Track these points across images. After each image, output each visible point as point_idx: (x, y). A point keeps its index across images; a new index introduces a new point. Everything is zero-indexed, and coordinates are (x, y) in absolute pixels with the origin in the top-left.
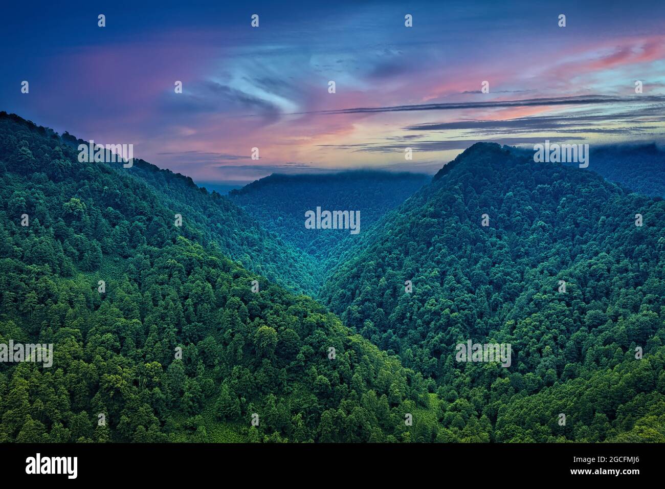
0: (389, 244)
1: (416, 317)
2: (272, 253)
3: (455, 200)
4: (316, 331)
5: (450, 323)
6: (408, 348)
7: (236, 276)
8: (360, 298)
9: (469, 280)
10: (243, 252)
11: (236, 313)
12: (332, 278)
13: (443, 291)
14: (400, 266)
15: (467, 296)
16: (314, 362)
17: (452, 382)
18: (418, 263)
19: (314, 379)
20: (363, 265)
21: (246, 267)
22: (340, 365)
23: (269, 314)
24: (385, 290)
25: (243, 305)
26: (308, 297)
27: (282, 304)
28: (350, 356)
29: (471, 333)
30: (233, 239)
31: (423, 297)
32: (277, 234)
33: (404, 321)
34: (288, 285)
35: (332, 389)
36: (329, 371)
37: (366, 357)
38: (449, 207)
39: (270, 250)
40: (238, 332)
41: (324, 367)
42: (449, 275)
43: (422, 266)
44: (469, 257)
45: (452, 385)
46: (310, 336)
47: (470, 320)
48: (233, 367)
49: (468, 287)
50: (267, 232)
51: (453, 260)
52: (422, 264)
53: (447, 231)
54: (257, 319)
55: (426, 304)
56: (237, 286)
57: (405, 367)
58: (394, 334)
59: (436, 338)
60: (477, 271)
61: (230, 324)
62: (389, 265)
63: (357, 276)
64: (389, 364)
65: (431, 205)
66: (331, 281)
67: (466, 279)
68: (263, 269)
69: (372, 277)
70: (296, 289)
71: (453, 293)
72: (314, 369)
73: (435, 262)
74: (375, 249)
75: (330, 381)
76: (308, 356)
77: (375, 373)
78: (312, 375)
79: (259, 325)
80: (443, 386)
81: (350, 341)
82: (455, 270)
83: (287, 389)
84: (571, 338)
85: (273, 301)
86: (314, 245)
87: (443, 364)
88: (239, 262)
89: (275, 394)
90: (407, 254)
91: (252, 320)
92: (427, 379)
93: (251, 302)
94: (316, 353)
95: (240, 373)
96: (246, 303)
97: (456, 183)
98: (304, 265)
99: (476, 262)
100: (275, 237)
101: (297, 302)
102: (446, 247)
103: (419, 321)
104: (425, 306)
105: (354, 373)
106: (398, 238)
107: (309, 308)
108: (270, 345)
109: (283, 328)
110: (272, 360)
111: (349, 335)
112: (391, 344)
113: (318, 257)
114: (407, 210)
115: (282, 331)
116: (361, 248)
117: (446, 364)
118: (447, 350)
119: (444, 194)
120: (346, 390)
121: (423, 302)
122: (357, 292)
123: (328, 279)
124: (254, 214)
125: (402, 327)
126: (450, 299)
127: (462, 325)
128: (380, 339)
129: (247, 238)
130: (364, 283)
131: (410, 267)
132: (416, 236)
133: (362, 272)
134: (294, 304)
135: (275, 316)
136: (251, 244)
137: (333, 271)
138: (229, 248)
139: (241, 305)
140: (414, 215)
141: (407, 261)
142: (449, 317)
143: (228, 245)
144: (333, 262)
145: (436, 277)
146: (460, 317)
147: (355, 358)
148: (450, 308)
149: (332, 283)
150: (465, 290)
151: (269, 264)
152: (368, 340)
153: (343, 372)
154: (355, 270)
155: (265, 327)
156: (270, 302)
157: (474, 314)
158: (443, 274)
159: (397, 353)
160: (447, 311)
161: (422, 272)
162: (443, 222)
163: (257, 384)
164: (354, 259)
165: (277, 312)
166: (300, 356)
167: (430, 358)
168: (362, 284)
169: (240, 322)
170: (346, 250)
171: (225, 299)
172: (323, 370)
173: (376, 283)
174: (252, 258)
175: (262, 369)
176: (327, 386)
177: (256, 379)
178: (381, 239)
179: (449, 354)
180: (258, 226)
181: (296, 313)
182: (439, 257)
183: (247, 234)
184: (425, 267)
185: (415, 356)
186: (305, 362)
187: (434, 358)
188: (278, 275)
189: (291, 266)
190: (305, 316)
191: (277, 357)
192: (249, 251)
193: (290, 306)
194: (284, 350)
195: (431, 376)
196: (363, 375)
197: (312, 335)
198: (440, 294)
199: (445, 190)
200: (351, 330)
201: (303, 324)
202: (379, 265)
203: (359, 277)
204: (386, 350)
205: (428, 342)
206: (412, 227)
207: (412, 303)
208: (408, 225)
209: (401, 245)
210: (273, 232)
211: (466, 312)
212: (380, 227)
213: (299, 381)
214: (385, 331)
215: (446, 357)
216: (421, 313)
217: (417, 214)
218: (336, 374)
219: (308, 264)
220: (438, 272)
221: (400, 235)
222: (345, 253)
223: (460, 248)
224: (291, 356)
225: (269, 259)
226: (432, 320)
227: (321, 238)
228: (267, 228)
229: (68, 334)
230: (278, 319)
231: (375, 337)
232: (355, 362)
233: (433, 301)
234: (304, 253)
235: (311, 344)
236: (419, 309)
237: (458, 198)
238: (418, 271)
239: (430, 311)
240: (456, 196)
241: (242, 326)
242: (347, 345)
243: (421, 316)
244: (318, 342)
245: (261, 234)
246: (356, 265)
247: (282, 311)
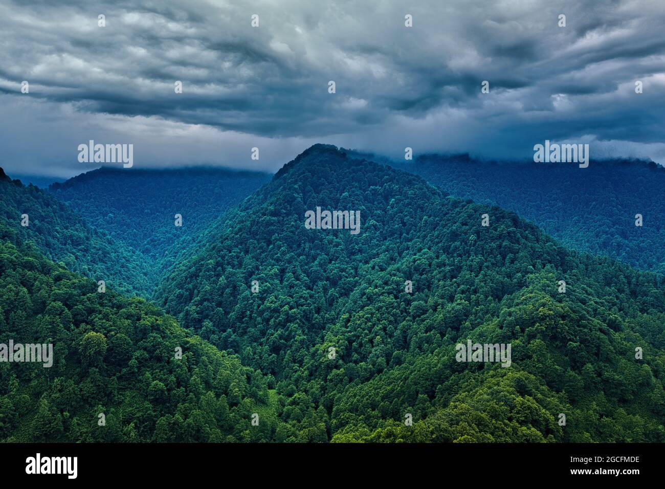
0: (228, 242)
1: (255, 315)
2: (100, 252)
3: (295, 198)
4: (151, 334)
5: (289, 319)
6: (248, 347)
7: (58, 279)
8: (198, 298)
9: (308, 276)
10: (65, 252)
11: (58, 319)
12: (168, 278)
13: (282, 288)
14: (240, 265)
15: (306, 292)
16: (148, 367)
17: (291, 377)
18: (258, 261)
19: (148, 385)
20: (201, 264)
21: (70, 269)
22: (177, 368)
23: (97, 319)
24: (224, 288)
25: (67, 310)
26: (141, 299)
27: (113, 307)
28: (188, 358)
29: (308, 328)
30: (54, 237)
31: (263, 294)
32: (107, 232)
33: (244, 320)
34: (120, 287)
35: (169, 394)
36: (164, 375)
37: (204, 358)
38: (288, 206)
39: (98, 250)
40: (60, 340)
41: (160, 372)
42: (289, 272)
43: (262, 265)
44: (307, 255)
45: (290, 380)
46: (144, 340)
47: (308, 316)
48: (54, 379)
49: (306, 284)
50: (95, 230)
51: (292, 257)
52: (262, 262)
53: (287, 229)
54: (83, 325)
55: (266, 302)
56: (59, 290)
57: (244, 365)
58: (234, 333)
59: (275, 335)
60: (315, 268)
61: (51, 332)
62: (228, 264)
63: (195, 276)
64: (228, 363)
65: (271, 204)
66: (168, 281)
67: (304, 276)
68: (89, 270)
69: (210, 276)
70: (128, 291)
71: (292, 290)
72: (148, 374)
73: (275, 260)
74: (214, 248)
75: (166, 386)
76: (142, 361)
77: (214, 374)
78: (145, 382)
79: (86, 331)
80: (282, 382)
81: (188, 342)
82: (294, 267)
83: (118, 398)
84: (399, 327)
85: (102, 305)
86: (148, 243)
87: (282, 360)
88: (62, 264)
89: (103, 405)
90: (247, 252)
91: (77, 326)
92: (267, 376)
93: (76, 307)
94: (151, 358)
95: (61, 385)
96: (70, 308)
97: (295, 182)
98: (137, 265)
99: (314, 259)
100: (104, 235)
101: (130, 304)
102: (286, 245)
103: (259, 319)
104: (265, 304)
105: (191, 376)
106: (238, 236)
107: (143, 310)
108: (98, 353)
109: (113, 333)
110: (100, 369)
111: (187, 337)
112: (230, 343)
113: (154, 256)
114: (247, 208)
115: (112, 336)
116: (200, 248)
117: (285, 360)
118: (286, 346)
119: (284, 193)
120: (183, 394)
121: (263, 299)
122: (196, 291)
123: (164, 279)
124: (79, 211)
125: (242, 325)
126: (290, 296)
127: (300, 320)
128: (219, 339)
129: (71, 236)
130: (203, 283)
131: (250, 265)
132: (257, 234)
133: (201, 271)
134: (127, 307)
135: (104, 321)
136: (76, 243)
137: (169, 271)
138: (50, 248)
139: (63, 311)
140: (254, 213)
141: (248, 259)
142: (288, 313)
143: (48, 245)
144: (169, 261)
145: (276, 275)
146: (299, 313)
147: (193, 360)
148: (289, 305)
149: (168, 283)
150: (304, 286)
151: (97, 264)
152: (206, 340)
153: (180, 375)
154: (193, 269)
155: (92, 334)
156: (98, 306)
157: (312, 309)
158: (283, 271)
159: (236, 352)
160: (286, 307)
161: (262, 269)
162: (283, 220)
163: (83, 395)
164: (192, 258)
165: (106, 317)
166: (133, 362)
167: (270, 355)
168: (201, 284)
169: (63, 329)
170: (184, 248)
171: (44, 304)
172: (159, 375)
173: (215, 282)
174: (77, 258)
175: (89, 379)
176: (162, 391)
177: (81, 390)
178: (221, 237)
179: (288, 350)
180: (84, 225)
181: (128, 317)
182: (279, 255)
183: (71, 231)
184: (264, 265)
185: (255, 353)
186: (139, 368)
187: (273, 355)
188: (108, 276)
189: (122, 266)
190: (139, 319)
191: (106, 366)
192: (74, 250)
193: (121, 309)
194: (115, 357)
195: (270, 373)
196: (201, 377)
197: (146, 338)
198: (280, 291)
199: (284, 189)
200: (189, 332)
201: (136, 328)
202: (218, 264)
203: (198, 276)
204: (226, 350)
205: (268, 339)
206: (252, 225)
207: (251, 301)
208: (248, 223)
209: (241, 244)
210: (102, 230)
211: (305, 307)
212: (220, 225)
213: (131, 389)
214: (224, 331)
215: (285, 353)
216: (260, 311)
217: (258, 213)
218: (173, 378)
219: (142, 264)
220: (278, 269)
221: (240, 233)
222: (183, 252)
223: (299, 246)
224: (123, 362)
225: (97, 259)
226: (271, 317)
227: (156, 237)
228: (96, 225)
230: (108, 324)
231: (214, 337)
232: (193, 364)
233: (272, 298)
234: (137, 252)
235: (145, 349)
236: (259, 307)
237: (297, 197)
238: (258, 269)
239: (270, 308)
240: (296, 195)
241: (65, 334)
242: (185, 348)
243: (261, 313)
244: (153, 346)
245: (88, 232)
246: (195, 264)
247: (113, 315)
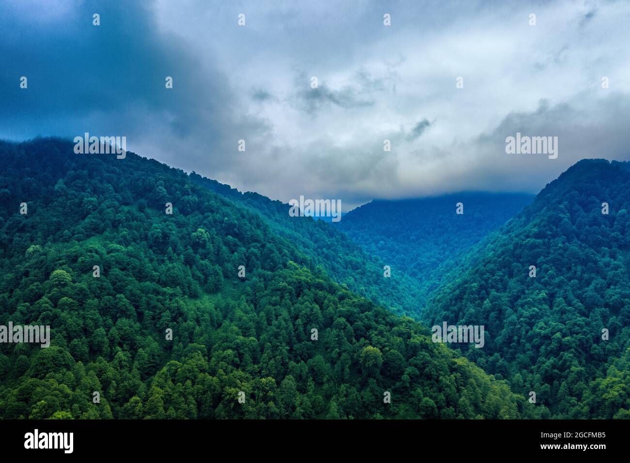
0: (491, 266)
1: (524, 341)
2: (374, 275)
3: (561, 219)
4: (420, 352)
5: (562, 347)
6: (517, 373)
7: (342, 298)
8: (464, 320)
9: (582, 302)
10: (347, 274)
11: (342, 333)
12: (434, 299)
13: (552, 314)
14: (505, 288)
15: (580, 320)
16: (419, 383)
17: (567, 411)
18: (523, 285)
19: (420, 400)
20: (465, 287)
21: (351, 289)
22: (446, 387)
23: (373, 335)
24: (489, 312)
25: (349, 325)
26: (410, 319)
27: (386, 325)
28: (456, 379)
29: (586, 359)
30: (338, 262)
31: (530, 319)
32: (379, 257)
33: (511, 345)
34: (391, 306)
35: (439, 412)
36: (434, 393)
37: (472, 380)
38: (554, 227)
39: (372, 273)
40: (345, 351)
41: (430, 389)
42: (559, 297)
43: (528, 288)
44: (580, 279)
45: (568, 414)
46: (414, 357)
47: (585, 346)
48: (340, 385)
49: (580, 310)
50: (370, 256)
51: (562, 282)
52: (528, 286)
53: (554, 252)
54: (362, 340)
55: (534, 328)
56: (343, 307)
57: (514, 392)
58: (502, 357)
59: (547, 363)
60: (590, 293)
61: (337, 344)
62: (493, 287)
63: (459, 298)
64: (497, 389)
65: (535, 226)
66: (434, 303)
67: (578, 302)
68: (366, 291)
69: (475, 299)
70: (399, 311)
71: (564, 316)
72: (419, 390)
73: (542, 284)
74: (477, 271)
75: (437, 403)
76: (413, 377)
77: (482, 397)
78: (417, 397)
79: (365, 345)
80: (557, 415)
81: (455, 363)
82: (565, 292)
83: (394, 409)
85: (377, 322)
86: (415, 267)
87: (557, 391)
88: (345, 285)
89: (381, 414)
90: (511, 275)
91: (358, 341)
92: (539, 406)
93: (356, 323)
94: (421, 374)
95: (347, 391)
96: (351, 324)
97: (560, 202)
98: (406, 287)
99: (588, 283)
100: (377, 260)
101: (401, 323)
102: (553, 268)
103: (528, 346)
104: (534, 329)
105: (460, 397)
106: (501, 259)
107: (412, 329)
108: (375, 365)
109: (387, 348)
110: (377, 380)
111: (454, 357)
112: (498, 368)
113: (420, 279)
114: (508, 232)
115: (387, 351)
116: (463, 271)
117: (560, 391)
118: (561, 377)
119: (549, 214)
120: (453, 414)
121: (531, 325)
122: (461, 314)
123: (431, 300)
124: (357, 239)
125: (510, 350)
126: (561, 322)
127: (576, 350)
128: (487, 362)
129: (351, 262)
130: (467, 305)
131: (515, 289)
132: (520, 257)
133: (465, 294)
134: (398, 326)
135: (380, 337)
136: (355, 267)
137: (435, 293)
138: (334, 271)
139: (346, 326)
140: (517, 236)
141: (512, 283)
142: (561, 341)
143: (333, 269)
144: (434, 284)
145: (544, 299)
146: (573, 342)
147: (461, 381)
148: (561, 332)
149: (434, 305)
150: (578, 313)
151: (372, 286)
152: (474, 363)
153: (449, 395)
154: (457, 292)
155: (370, 348)
156: (374, 323)
157: (589, 338)
158: (552, 296)
159: (505, 377)
160: (558, 335)
161: (529, 294)
162: (549, 242)
163: (364, 403)
164: (455, 282)
165: (381, 333)
166: (405, 377)
167: (542, 385)
168: (466, 306)
169: (347, 342)
170: (448, 271)
171: (332, 319)
172: (429, 392)
173: (480, 305)
174: (356, 280)
175: (368, 389)
176: (433, 408)
177: (362, 398)
178: (484, 261)
179: (563, 381)
180: (360, 250)
181: (400, 334)
182: (546, 279)
183: (349, 258)
184: (531, 289)
185: (525, 381)
186: (411, 383)
187: (546, 384)
188: (381, 296)
189: (393, 288)
190: (409, 337)
191: (383, 378)
192: (354, 274)
193: (393, 327)
194: (389, 371)
195: (544, 403)
196: (470, 399)
197: (417, 356)
198: (549, 317)
199: (548, 210)
200: (456, 353)
201: (407, 345)
202: (481, 287)
203: (463, 299)
204: (494, 374)
205: (539, 367)
206: (515, 248)
207: (519, 326)
208: (511, 247)
209: (505, 267)
210: (375, 256)
211: (580, 336)
212: (482, 249)
213: (405, 402)
214: (491, 355)
215: (560, 384)
216: (529, 337)
217: (520, 235)
218: (442, 396)
219: (410, 287)
220: (546, 294)
221: (503, 257)
222: (447, 275)
223: (569, 269)
224: (397, 377)
225: (372, 282)
226: (542, 344)
227: (421, 261)
228: (370, 252)
229: (195, 350)
230: (383, 340)
231: (482, 360)
232: (461, 385)
233: (541, 324)
234: (406, 275)
235: (416, 366)
236: (527, 332)
237: (563, 217)
238: (523, 293)
239: (539, 334)
240: (562, 215)
241: (348, 346)
242: (453, 368)
243: (530, 339)
244: (423, 364)
245: (364, 257)
246: (458, 287)
247: (386, 332)
